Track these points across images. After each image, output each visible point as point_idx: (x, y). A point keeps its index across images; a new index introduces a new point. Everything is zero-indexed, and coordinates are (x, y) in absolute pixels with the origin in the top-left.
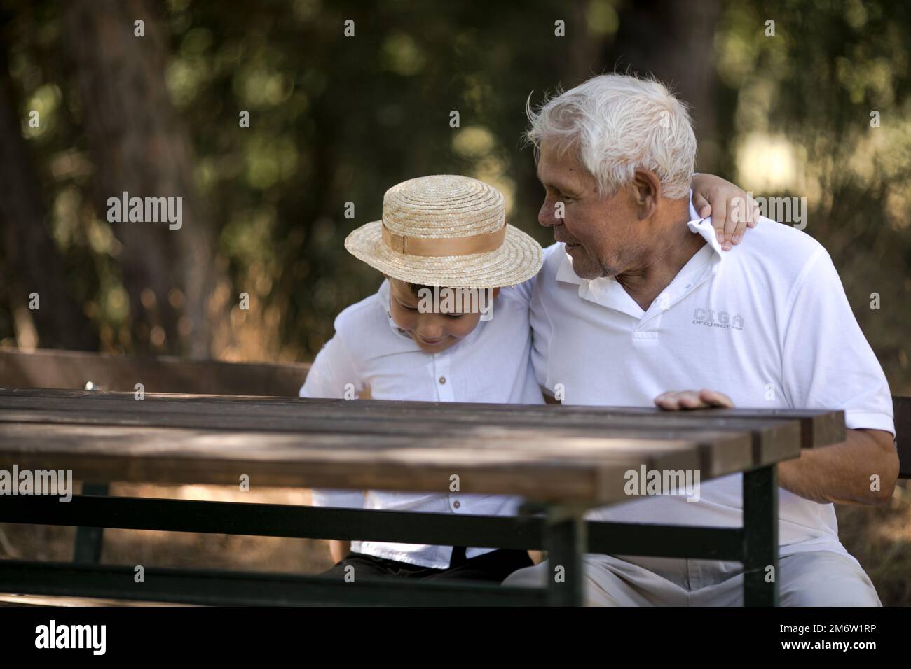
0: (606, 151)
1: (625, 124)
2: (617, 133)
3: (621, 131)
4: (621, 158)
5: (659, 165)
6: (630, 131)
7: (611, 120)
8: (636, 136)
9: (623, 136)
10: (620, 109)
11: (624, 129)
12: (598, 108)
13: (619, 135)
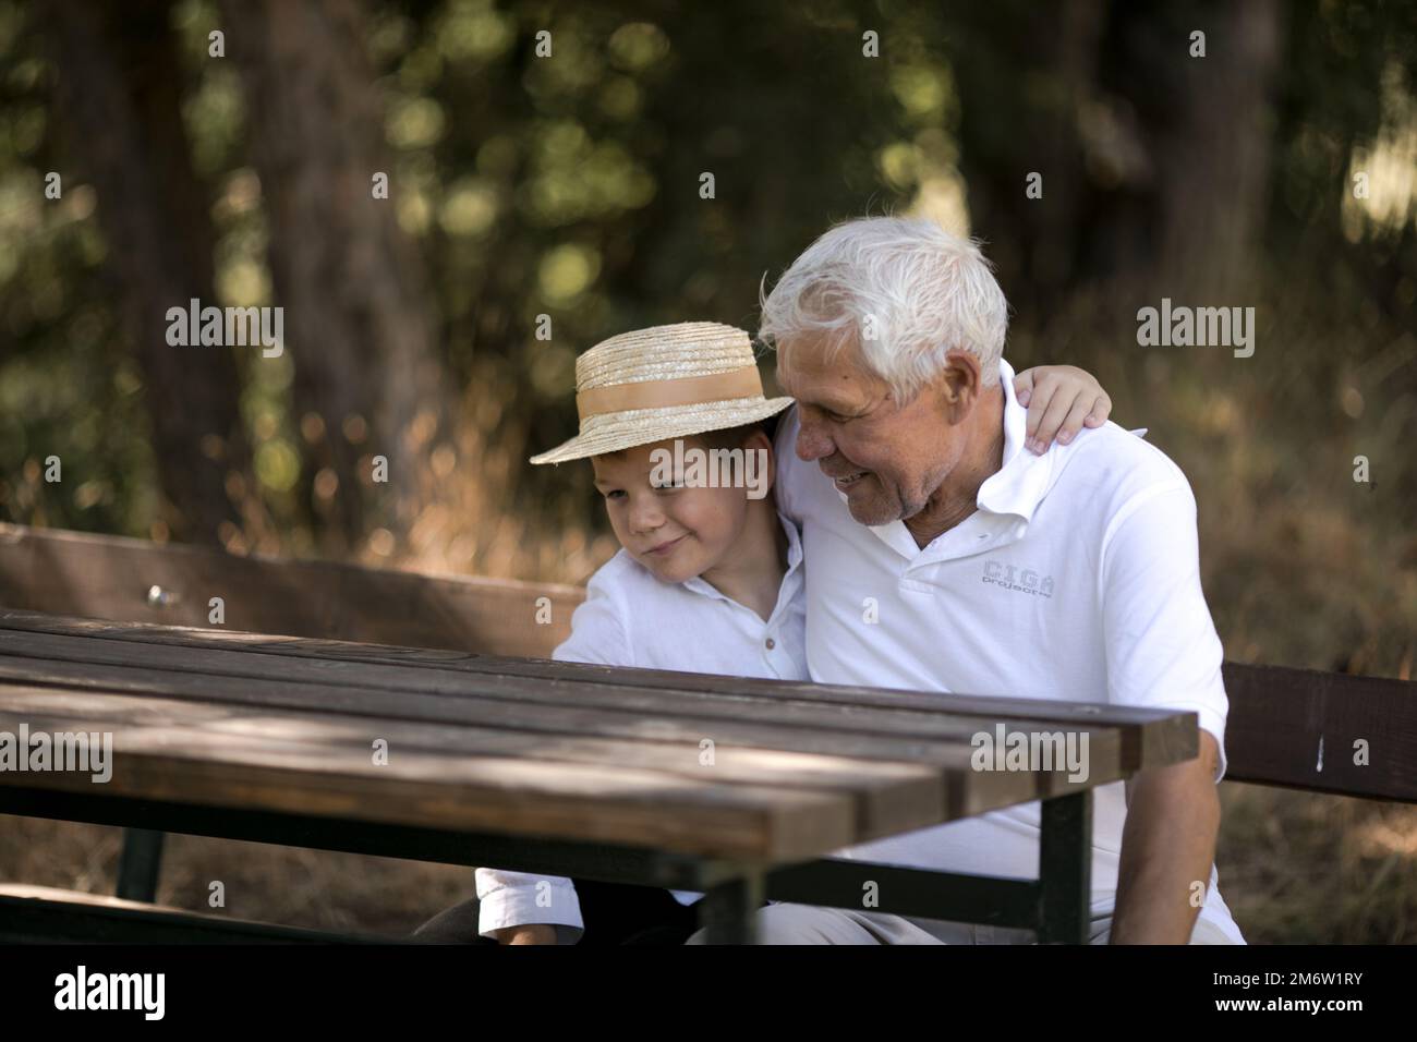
0: (900, 340)
1: (918, 295)
2: (910, 310)
3: (915, 308)
4: (922, 345)
5: (974, 342)
6: (925, 305)
7: (896, 293)
8: (935, 309)
9: (919, 314)
10: (905, 274)
11: (919, 303)
12: (871, 279)
13: (915, 313)
